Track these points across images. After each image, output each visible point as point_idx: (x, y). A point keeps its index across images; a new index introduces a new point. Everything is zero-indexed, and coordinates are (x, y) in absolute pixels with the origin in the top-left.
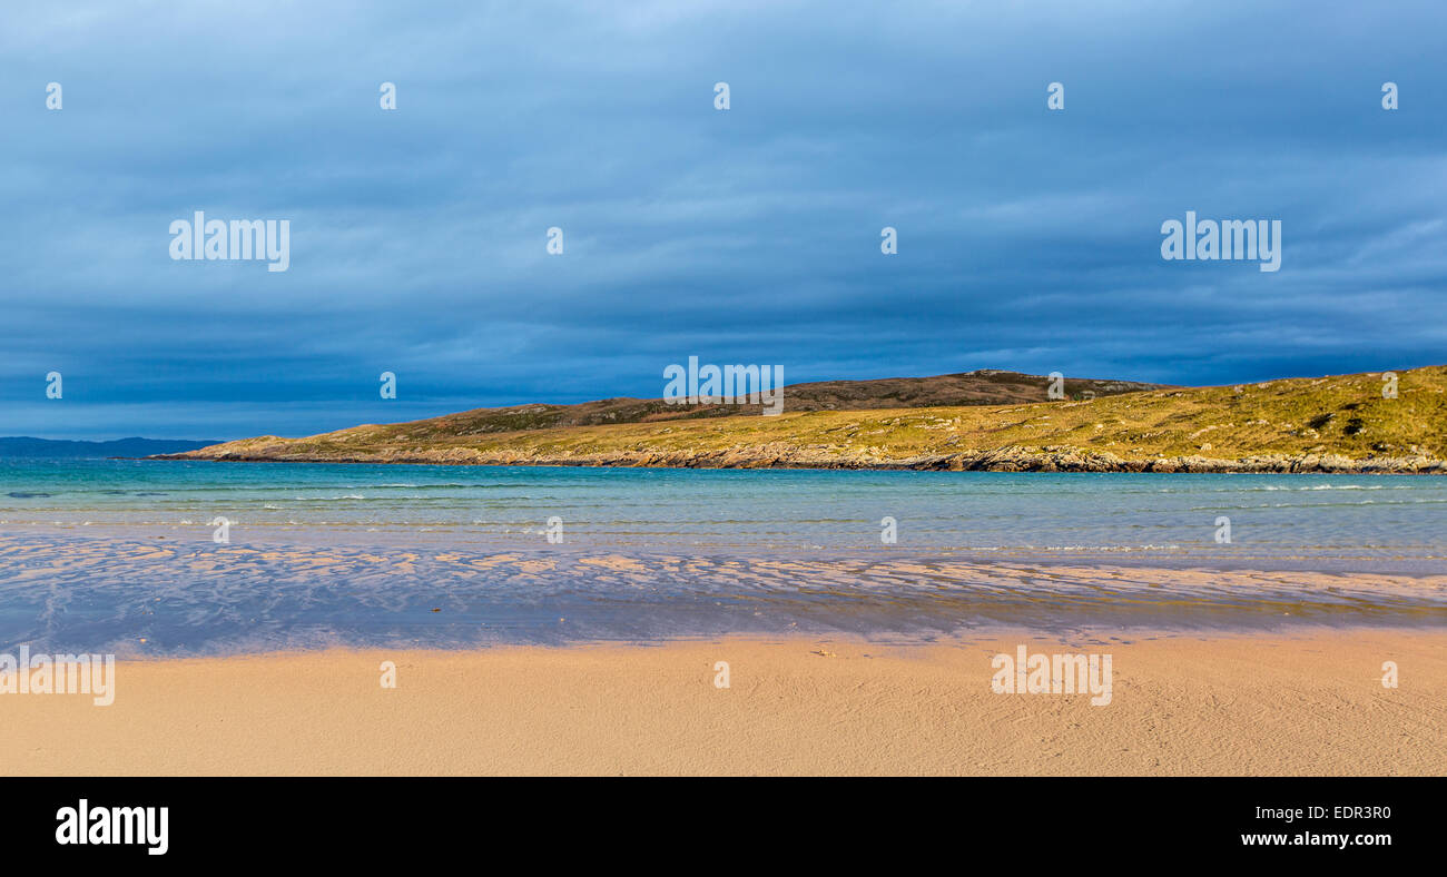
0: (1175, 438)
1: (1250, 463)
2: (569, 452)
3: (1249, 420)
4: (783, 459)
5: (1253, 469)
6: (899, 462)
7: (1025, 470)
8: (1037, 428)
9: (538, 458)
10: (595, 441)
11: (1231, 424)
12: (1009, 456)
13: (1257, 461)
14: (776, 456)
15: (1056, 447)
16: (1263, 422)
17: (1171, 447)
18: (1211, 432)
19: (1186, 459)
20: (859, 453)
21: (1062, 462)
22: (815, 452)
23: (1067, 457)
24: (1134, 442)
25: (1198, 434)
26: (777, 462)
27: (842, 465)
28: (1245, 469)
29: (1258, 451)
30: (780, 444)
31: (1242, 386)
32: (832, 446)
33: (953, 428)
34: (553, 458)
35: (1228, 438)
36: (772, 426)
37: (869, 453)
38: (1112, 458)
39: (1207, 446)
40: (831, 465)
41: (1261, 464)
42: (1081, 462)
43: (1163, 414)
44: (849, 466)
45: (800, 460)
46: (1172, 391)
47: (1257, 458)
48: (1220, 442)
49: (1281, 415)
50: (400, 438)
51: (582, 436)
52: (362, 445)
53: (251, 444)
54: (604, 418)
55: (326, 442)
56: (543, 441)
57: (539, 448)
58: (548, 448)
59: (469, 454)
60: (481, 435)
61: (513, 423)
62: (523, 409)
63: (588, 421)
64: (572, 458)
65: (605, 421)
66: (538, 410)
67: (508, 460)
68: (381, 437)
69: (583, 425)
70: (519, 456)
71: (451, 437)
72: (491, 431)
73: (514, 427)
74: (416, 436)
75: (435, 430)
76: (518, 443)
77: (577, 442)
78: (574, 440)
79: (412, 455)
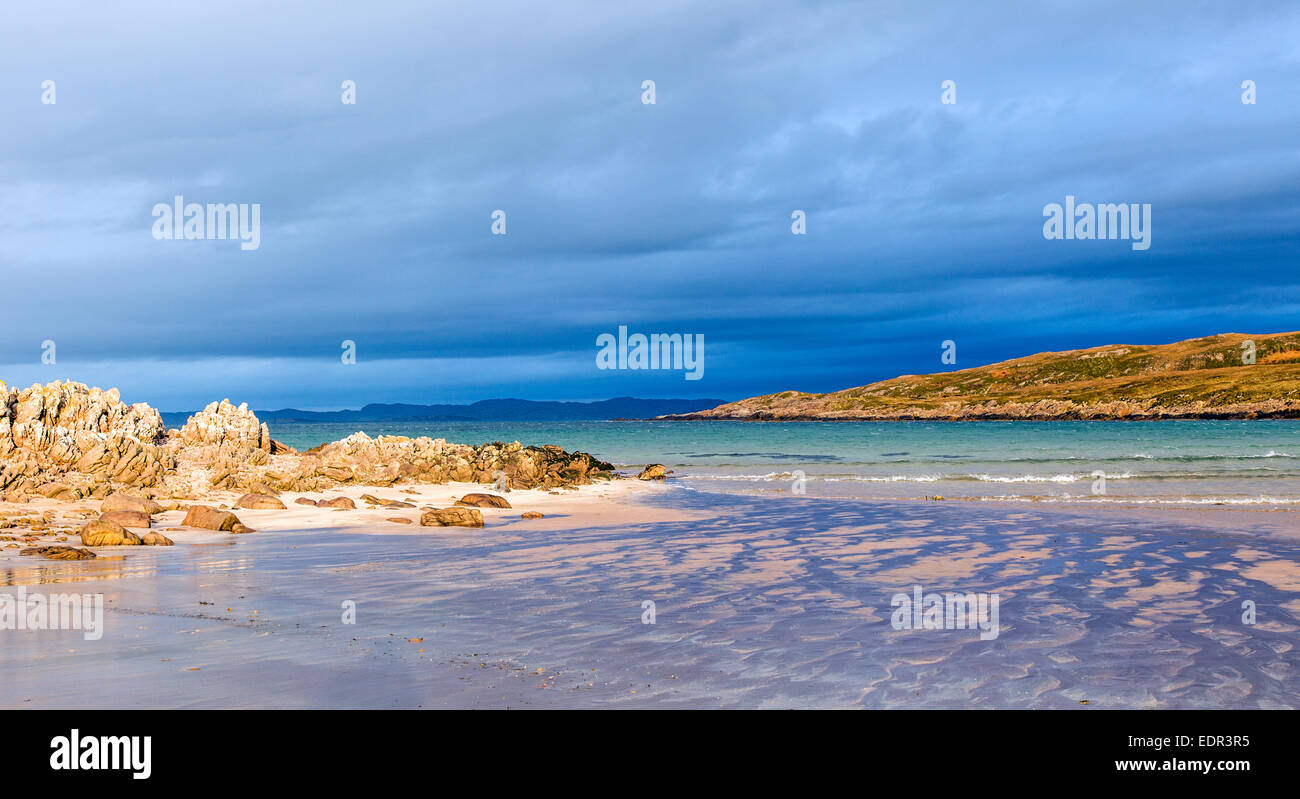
2: (1202, 402)
9: (1162, 410)
10: (1236, 387)
34: (1181, 410)
50: (949, 390)
51: (1212, 382)
52: (913, 399)
53: (771, 401)
54: (1208, 360)
55: (867, 398)
56: (1156, 391)
57: (1158, 397)
58: (1170, 398)
59: (1061, 407)
60: (1054, 385)
61: (1089, 369)
62: (1100, 352)
63: (1186, 364)
64: (1209, 410)
65: (1210, 364)
66: (1120, 352)
67: (1120, 414)
68: (925, 390)
69: (1182, 369)
70: (1134, 408)
71: (1011, 388)
72: (1062, 380)
73: (1090, 374)
74: (968, 388)
75: (991, 380)
76: (1123, 392)
77: (1211, 390)
78: (1205, 387)
79: (987, 410)
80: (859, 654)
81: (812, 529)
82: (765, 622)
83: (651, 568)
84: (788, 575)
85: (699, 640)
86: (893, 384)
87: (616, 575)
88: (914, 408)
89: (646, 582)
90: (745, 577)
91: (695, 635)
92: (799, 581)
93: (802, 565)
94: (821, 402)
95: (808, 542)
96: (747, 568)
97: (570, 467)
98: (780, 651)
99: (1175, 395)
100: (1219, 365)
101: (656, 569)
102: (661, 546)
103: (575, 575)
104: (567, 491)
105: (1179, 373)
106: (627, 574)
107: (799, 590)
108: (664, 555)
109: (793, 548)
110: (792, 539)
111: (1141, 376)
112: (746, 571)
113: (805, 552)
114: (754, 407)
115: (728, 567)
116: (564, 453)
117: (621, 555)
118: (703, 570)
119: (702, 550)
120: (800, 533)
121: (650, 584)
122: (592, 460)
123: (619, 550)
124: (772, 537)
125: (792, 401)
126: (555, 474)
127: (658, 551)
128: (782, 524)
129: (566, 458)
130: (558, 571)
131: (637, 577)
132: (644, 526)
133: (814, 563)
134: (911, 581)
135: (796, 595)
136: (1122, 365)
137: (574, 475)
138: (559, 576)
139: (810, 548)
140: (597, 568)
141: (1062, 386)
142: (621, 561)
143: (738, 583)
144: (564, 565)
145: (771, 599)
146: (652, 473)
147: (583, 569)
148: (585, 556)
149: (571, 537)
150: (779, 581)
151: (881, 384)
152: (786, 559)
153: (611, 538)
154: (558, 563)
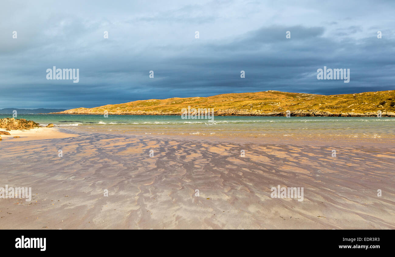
0: (343, 108)
1: (367, 114)
2: (171, 112)
3: (362, 103)
4: (235, 113)
5: (368, 116)
6: (267, 114)
7: (305, 116)
8: (302, 105)
9: (163, 113)
10: (178, 109)
11: (358, 104)
12: (299, 112)
13: (369, 114)
14: (232, 113)
15: (311, 110)
16: (366, 103)
17: (343, 110)
18: (353, 106)
19: (349, 113)
20: (255, 112)
21: (316, 114)
22: (243, 111)
23: (316, 113)
24: (332, 109)
25: (349, 106)
26: (233, 114)
27: (251, 115)
28: (366, 116)
29: (368, 111)
30: (232, 109)
31: (355, 94)
32: (247, 110)
33: (279, 105)
34: (167, 113)
35: (358, 108)
36: (227, 105)
37: (258, 112)
38: (329, 113)
39: (353, 110)
40: (248, 115)
41: (370, 114)
42: (321, 114)
43: (337, 101)
44: (253, 115)
45: (240, 114)
46: (336, 95)
47: (369, 113)
48: (356, 109)
49: (371, 102)
50: (118, 108)
51: (173, 107)
52: (110, 110)
53: (77, 110)
54: (172, 103)
55: (100, 109)
56: (162, 109)
57: (162, 110)
58: (165, 110)
59: (142, 112)
60: (141, 107)
61: (148, 104)
62: (150, 101)
63: (168, 104)
64: (173, 113)
65: (173, 104)
66: (154, 101)
67: (155, 114)
68: (113, 108)
69: (167, 105)
70: (157, 113)
71: (132, 108)
72: (142, 106)
73: (148, 105)
74: (123, 108)
75: (127, 106)
76: (155, 109)
77: (173, 109)
78: (172, 108)
79: (126, 112)
80: (126, 182)
81: (96, 140)
82: (92, 170)
83: (52, 152)
84: (93, 154)
85: (73, 178)
86: (106, 106)
87: (42, 155)
88: (110, 112)
89: (52, 157)
90: (81, 155)
91: (71, 176)
92: (97, 156)
93: (96, 151)
94: (89, 110)
95: (96, 144)
96: (81, 152)
97: (28, 124)
98: (101, 182)
99: (166, 110)
100: (174, 104)
101: (55, 153)
102: (54, 146)
103: (29, 155)
104: (27, 130)
105: (166, 105)
106: (46, 154)
107: (99, 158)
108: (56, 148)
109: (92, 146)
110: (91, 143)
111: (159, 106)
112: (81, 153)
113: (96, 147)
114: (74, 111)
115: (76, 152)
116: (26, 121)
117: (43, 149)
118: (69, 153)
119: (67, 146)
120: (93, 141)
121: (53, 158)
122: (34, 122)
123: (43, 147)
124: (85, 143)
125: (82, 110)
126: (24, 126)
127: (54, 147)
128: (87, 139)
129: (27, 122)
130: (24, 154)
131: (49, 156)
132: (49, 140)
133: (99, 150)
134: (129, 155)
135: (98, 160)
136: (155, 103)
137: (29, 126)
138: (24, 156)
139: (97, 145)
140: (36, 153)
141: (142, 108)
142: (43, 150)
143: (79, 157)
144: (26, 152)
145: (92, 162)
146: (50, 126)
147: (32, 153)
148: (32, 149)
149: (28, 143)
150: (91, 156)
151: (103, 106)
152: (91, 149)
153: (40, 143)
154: (24, 151)
